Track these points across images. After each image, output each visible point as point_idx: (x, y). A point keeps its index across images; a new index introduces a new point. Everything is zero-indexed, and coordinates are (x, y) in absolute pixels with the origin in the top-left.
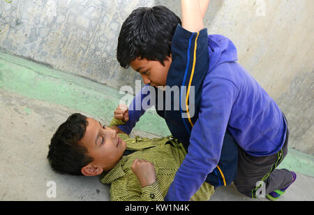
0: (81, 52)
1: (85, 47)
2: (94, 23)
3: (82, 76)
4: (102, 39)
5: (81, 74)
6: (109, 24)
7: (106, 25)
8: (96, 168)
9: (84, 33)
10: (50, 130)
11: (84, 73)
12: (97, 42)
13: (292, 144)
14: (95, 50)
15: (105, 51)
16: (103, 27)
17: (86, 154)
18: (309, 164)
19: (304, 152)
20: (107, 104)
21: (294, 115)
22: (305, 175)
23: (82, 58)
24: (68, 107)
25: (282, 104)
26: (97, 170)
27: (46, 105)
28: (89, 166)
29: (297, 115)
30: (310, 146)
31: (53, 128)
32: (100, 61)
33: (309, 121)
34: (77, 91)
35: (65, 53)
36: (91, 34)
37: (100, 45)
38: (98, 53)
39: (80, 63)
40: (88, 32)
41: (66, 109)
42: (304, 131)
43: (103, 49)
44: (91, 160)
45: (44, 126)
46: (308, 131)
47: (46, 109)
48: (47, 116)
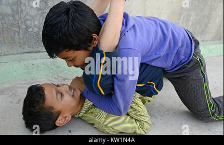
0: (16, 34)
1: (17, 29)
2: (15, 7)
3: (27, 53)
4: (28, 17)
5: (24, 51)
6: (27, 3)
7: (25, 5)
8: (66, 117)
9: (11, 18)
10: (17, 103)
11: (27, 50)
12: (25, 21)
13: (201, 38)
14: (27, 28)
15: (35, 26)
16: (23, 8)
17: (53, 111)
18: (216, 47)
19: (211, 40)
20: (55, 65)
21: (195, 17)
22: (216, 56)
23: (20, 39)
24: (25, 80)
25: (184, 12)
26: (67, 118)
27: (7, 86)
28: (60, 118)
29: (197, 16)
30: (214, 34)
31: (19, 100)
32: (35, 35)
33: (208, 17)
34: (26, 65)
35: (4, 40)
36: (17, 17)
37: (29, 23)
38: (30, 30)
39: (20, 43)
40: (13, 16)
41: (24, 82)
42: (206, 26)
43: (32, 25)
44: (59, 113)
45: (11, 102)
46: (209, 25)
47: (9, 89)
48: (10, 93)
